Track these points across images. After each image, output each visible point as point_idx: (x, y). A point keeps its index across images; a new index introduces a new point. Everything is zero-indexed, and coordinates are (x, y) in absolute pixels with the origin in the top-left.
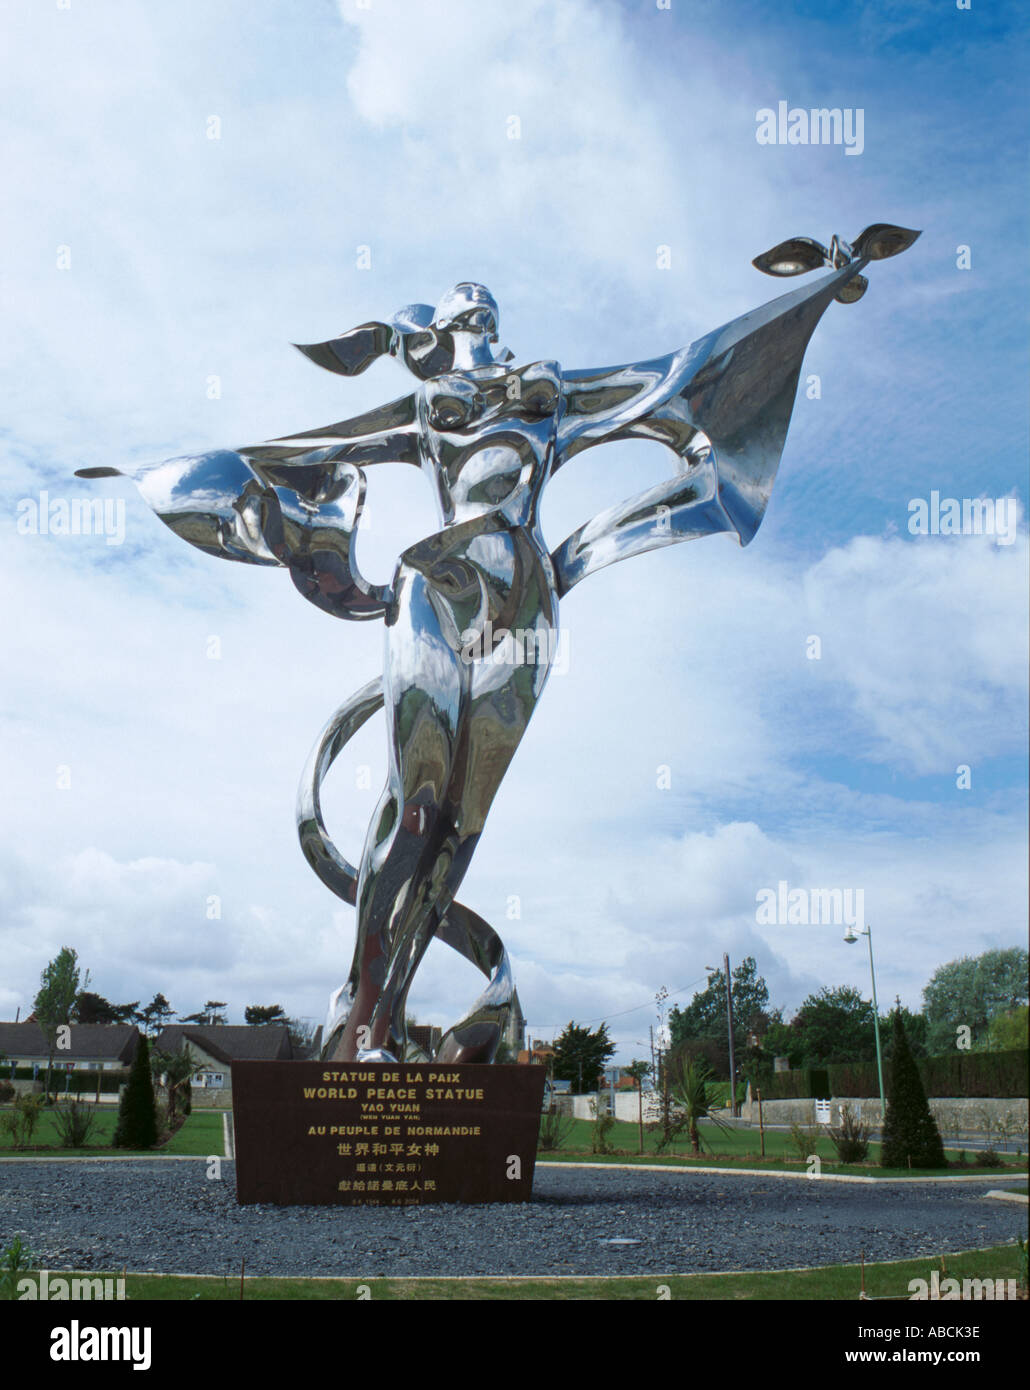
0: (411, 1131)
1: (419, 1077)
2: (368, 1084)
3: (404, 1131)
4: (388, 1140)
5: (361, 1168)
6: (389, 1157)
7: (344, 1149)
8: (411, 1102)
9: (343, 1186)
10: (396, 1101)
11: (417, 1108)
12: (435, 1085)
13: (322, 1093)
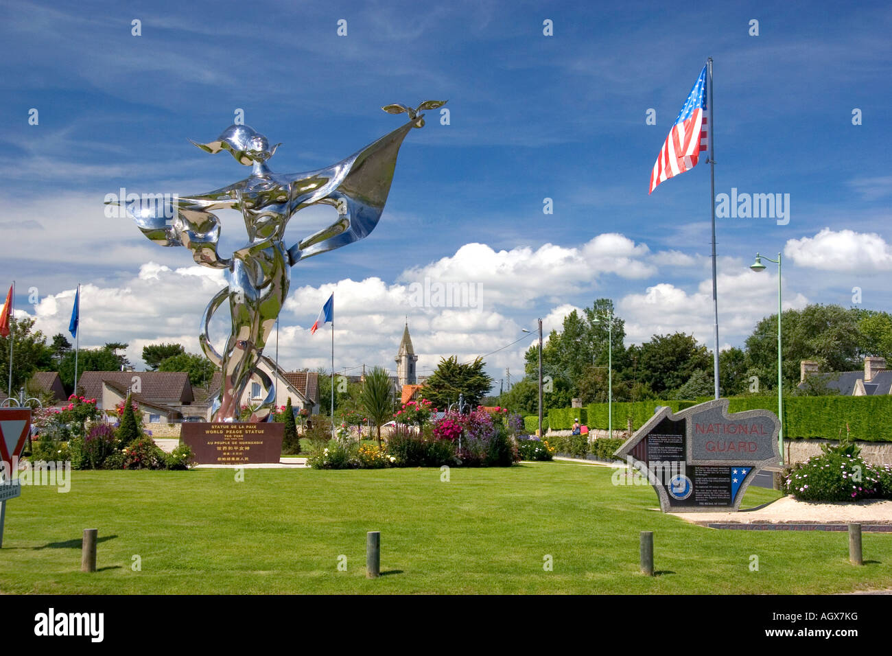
0: (240, 443)
1: (243, 427)
2: (226, 429)
3: (238, 443)
4: (233, 446)
5: (225, 454)
6: (234, 451)
7: (219, 448)
8: (241, 434)
9: (219, 459)
10: (236, 434)
11: (242, 436)
12: (248, 429)
13: (212, 432)
